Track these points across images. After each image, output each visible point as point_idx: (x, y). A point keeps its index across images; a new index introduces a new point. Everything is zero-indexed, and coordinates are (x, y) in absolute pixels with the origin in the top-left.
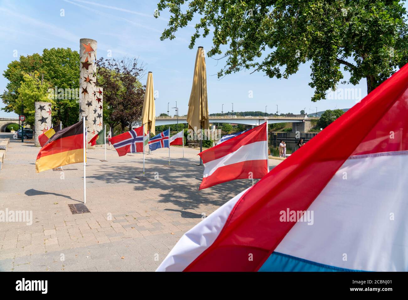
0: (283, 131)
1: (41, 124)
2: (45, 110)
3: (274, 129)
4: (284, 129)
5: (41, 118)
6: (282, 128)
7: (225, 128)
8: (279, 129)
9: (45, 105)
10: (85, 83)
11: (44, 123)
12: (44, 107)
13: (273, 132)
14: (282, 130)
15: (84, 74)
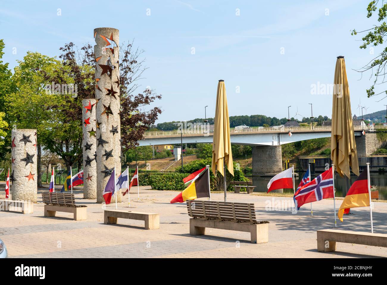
0: (322, 154)
1: (26, 165)
2: (31, 142)
3: (304, 150)
4: (323, 150)
5: (25, 156)
6: (318, 148)
7: (203, 153)
8: (314, 150)
9: (31, 133)
10: (108, 97)
11: (29, 164)
12: (30, 138)
13: (302, 157)
14: (319, 152)
15: (105, 84)
